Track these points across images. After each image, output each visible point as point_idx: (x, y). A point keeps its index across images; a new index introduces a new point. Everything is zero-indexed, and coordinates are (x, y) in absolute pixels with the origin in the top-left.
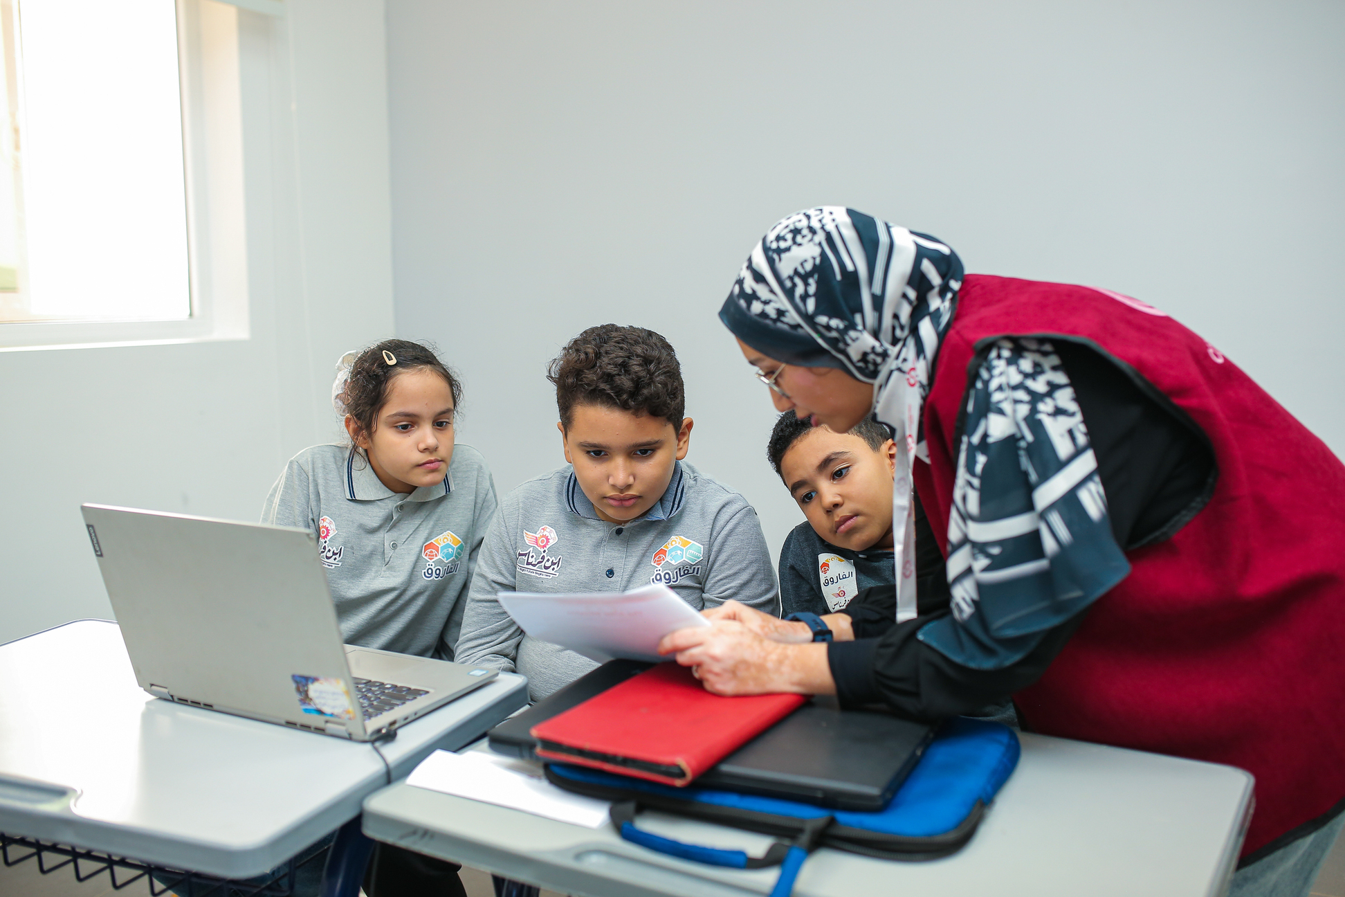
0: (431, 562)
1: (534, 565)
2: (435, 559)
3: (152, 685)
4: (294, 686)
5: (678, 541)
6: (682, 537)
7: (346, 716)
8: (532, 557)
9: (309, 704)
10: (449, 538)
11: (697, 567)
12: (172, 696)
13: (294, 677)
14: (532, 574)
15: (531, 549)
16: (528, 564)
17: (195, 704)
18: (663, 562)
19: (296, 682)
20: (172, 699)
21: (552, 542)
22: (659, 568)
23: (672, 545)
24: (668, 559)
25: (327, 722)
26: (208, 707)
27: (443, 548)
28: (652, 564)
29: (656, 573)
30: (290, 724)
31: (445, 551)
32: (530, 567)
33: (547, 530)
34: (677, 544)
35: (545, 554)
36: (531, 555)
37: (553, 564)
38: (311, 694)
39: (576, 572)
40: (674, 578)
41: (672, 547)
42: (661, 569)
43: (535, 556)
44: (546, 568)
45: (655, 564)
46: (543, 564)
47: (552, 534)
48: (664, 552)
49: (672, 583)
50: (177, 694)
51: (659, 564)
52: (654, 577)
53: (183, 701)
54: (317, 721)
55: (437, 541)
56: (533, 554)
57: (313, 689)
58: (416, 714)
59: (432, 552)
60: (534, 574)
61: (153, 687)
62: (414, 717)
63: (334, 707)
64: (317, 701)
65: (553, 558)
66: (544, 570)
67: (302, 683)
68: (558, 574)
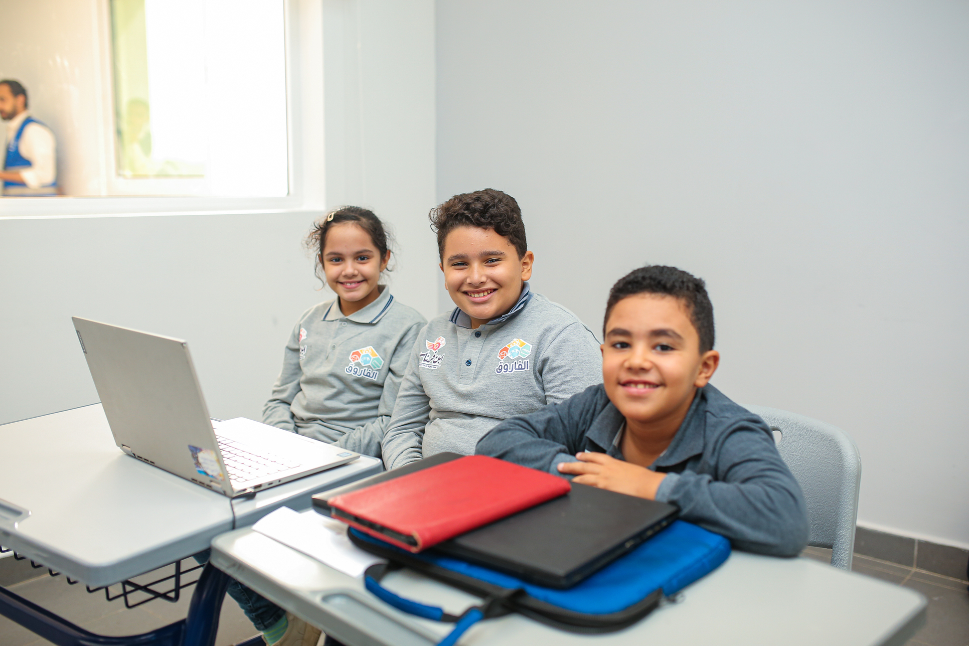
0: (353, 363)
1: (428, 362)
2: (356, 361)
3: (123, 445)
4: (190, 453)
5: (518, 342)
6: (521, 339)
7: (220, 478)
8: (428, 356)
9: (200, 467)
10: (370, 351)
11: (526, 361)
12: (134, 454)
13: (190, 446)
14: (426, 367)
15: (429, 352)
16: (425, 360)
17: (146, 461)
18: (505, 357)
19: (192, 451)
20: (134, 456)
21: (441, 346)
22: (502, 361)
23: (513, 345)
24: (509, 355)
25: (211, 481)
26: (152, 464)
27: (364, 356)
28: (498, 357)
29: (500, 364)
30: (194, 481)
31: (365, 358)
32: (426, 362)
33: (441, 339)
34: (517, 345)
35: (436, 354)
36: (428, 355)
37: (439, 359)
38: (200, 460)
39: (452, 364)
40: (510, 369)
41: (513, 346)
42: (503, 362)
43: (430, 356)
44: (434, 362)
45: (500, 358)
46: (433, 360)
47: (443, 342)
48: (506, 349)
49: (508, 372)
50: (137, 454)
51: (502, 358)
52: (498, 368)
53: (139, 458)
54: (206, 480)
55: (361, 351)
56: (430, 355)
57: (201, 455)
58: (280, 481)
59: (355, 357)
60: (427, 367)
61: (124, 447)
62: (278, 483)
63: (213, 471)
64: (204, 465)
65: (440, 356)
66: (433, 364)
67: (195, 450)
68: (440, 365)
